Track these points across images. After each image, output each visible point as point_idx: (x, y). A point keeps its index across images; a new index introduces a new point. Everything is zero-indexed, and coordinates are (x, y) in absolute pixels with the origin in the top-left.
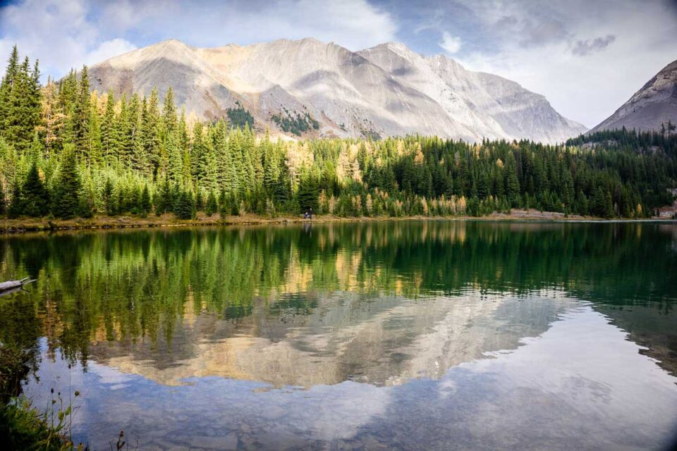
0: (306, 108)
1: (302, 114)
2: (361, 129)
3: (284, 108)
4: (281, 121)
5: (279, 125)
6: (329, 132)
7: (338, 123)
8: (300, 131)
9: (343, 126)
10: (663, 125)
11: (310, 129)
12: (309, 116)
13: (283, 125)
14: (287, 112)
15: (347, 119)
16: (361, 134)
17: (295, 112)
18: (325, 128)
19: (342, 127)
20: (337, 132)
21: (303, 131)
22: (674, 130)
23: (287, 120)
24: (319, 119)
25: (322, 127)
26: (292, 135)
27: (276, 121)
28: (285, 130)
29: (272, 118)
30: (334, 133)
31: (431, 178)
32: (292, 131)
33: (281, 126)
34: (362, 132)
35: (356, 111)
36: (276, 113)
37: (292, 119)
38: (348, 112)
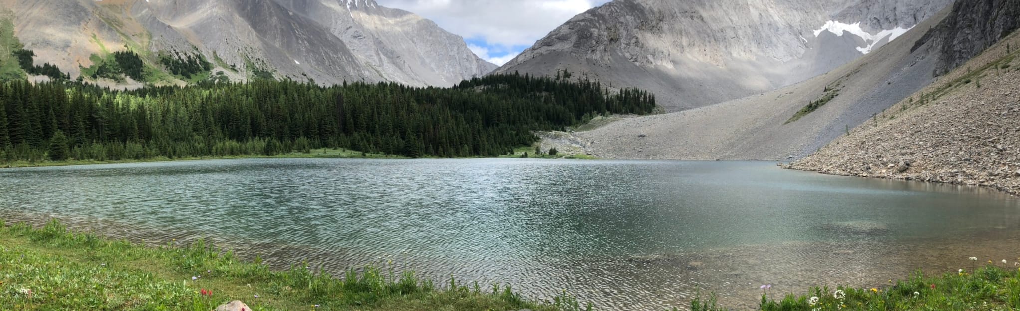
0: (197, 49)
1: (192, 56)
2: (253, 68)
3: (175, 51)
4: (171, 64)
5: (169, 68)
6: (218, 73)
7: (229, 63)
8: (190, 73)
9: (234, 66)
10: (559, 72)
11: (200, 71)
12: (199, 57)
13: (173, 68)
14: (177, 54)
15: (239, 59)
16: (253, 74)
17: (185, 54)
18: (215, 69)
19: (233, 68)
20: (227, 73)
21: (193, 72)
22: (569, 78)
23: (177, 62)
24: (210, 60)
25: (213, 68)
26: (182, 77)
27: (165, 64)
28: (175, 73)
29: (162, 61)
30: (225, 74)
31: (249, 122)
32: (183, 74)
33: (171, 69)
34: (254, 71)
35: (250, 50)
36: (166, 55)
37: (183, 61)
38: (240, 51)
